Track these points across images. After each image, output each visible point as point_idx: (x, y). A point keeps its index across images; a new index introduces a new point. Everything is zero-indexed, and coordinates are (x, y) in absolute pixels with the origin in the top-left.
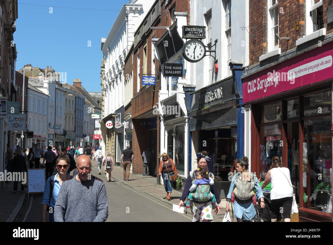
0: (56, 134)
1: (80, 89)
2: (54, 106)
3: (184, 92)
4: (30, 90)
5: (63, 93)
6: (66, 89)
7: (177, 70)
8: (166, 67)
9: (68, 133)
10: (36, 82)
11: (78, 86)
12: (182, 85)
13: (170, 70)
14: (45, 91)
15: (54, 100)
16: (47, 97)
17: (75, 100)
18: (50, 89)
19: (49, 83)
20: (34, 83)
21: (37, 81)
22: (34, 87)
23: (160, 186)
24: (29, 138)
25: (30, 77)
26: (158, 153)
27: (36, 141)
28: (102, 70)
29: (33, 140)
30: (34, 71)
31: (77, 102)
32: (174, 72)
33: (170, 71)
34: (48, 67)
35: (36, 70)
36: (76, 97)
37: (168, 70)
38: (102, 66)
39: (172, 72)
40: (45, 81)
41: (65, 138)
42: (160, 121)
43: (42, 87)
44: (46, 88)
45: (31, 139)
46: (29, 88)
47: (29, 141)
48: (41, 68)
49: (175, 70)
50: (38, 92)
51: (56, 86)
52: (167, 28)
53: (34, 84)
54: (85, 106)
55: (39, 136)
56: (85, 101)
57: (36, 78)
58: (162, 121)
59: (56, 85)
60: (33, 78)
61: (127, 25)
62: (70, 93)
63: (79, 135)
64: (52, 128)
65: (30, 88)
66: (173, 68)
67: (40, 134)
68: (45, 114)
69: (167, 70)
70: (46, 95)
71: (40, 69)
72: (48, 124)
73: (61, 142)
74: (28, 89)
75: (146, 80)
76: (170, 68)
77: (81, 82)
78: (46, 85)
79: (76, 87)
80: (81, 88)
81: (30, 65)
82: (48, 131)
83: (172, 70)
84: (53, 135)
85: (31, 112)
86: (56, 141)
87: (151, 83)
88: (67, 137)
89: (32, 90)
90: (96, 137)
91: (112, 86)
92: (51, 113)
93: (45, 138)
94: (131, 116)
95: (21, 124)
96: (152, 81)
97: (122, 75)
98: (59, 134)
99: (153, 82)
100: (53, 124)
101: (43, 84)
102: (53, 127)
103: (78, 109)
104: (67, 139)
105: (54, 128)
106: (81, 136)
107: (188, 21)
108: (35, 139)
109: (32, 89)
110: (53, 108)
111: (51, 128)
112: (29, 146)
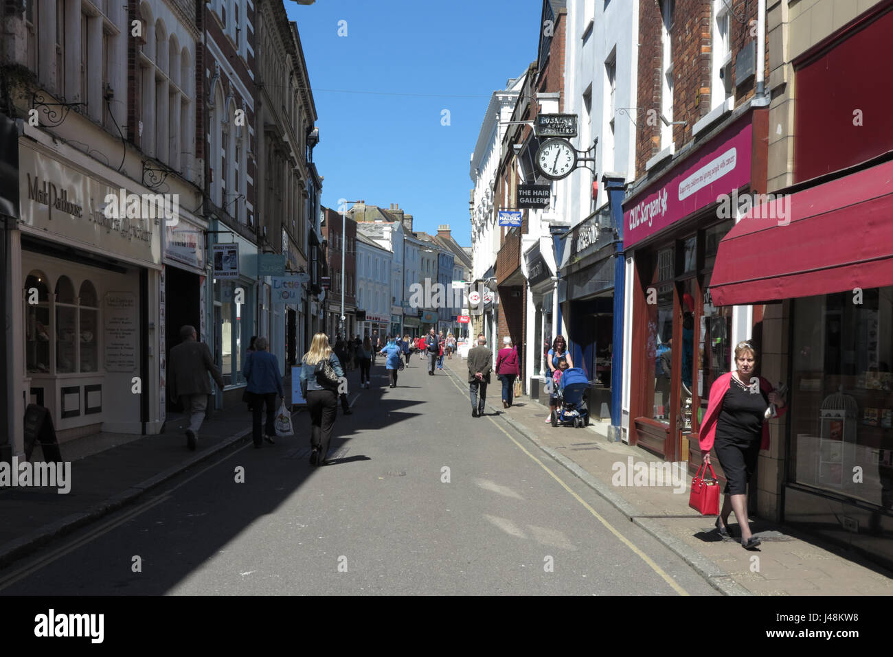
0: (404, 314)
1: (448, 242)
2: (402, 270)
3: (551, 236)
4: (360, 243)
5: (417, 248)
6: (423, 241)
7: (540, 197)
8: (520, 191)
9: (425, 313)
10: (372, 231)
11: (445, 236)
12: (547, 224)
13: (529, 197)
14: (387, 245)
15: (400, 259)
16: (388, 255)
17: (437, 260)
18: (393, 242)
19: (393, 232)
20: (369, 232)
21: (373, 228)
22: (368, 237)
23: (525, 397)
24: (359, 322)
25: (359, 223)
26: (523, 342)
27: (371, 325)
28: (471, 207)
29: (367, 324)
30: (370, 211)
31: (441, 263)
32: (536, 200)
33: (527, 199)
34: (392, 205)
35: (372, 211)
36: (439, 254)
37: (525, 197)
38: (471, 201)
39: (532, 200)
40: (385, 228)
41: (422, 321)
42: (527, 288)
43: (381, 238)
44: (388, 240)
45: (363, 322)
46: (358, 240)
47: (359, 326)
48: (382, 208)
49: (536, 197)
50: (374, 246)
51: (404, 237)
52: (529, 124)
53: (368, 234)
54: (455, 270)
55: (376, 319)
56: (455, 260)
57: (373, 223)
58: (529, 288)
59: (405, 235)
60: (368, 223)
61: (499, 128)
62: (428, 248)
63: (444, 317)
64: (399, 306)
65: (360, 239)
66: (534, 193)
67: (377, 314)
68: (386, 282)
69: (522, 196)
70: (387, 251)
71: (378, 208)
72: (392, 298)
73: (414, 329)
74: (357, 242)
75: (505, 218)
76: (529, 193)
77: (450, 231)
78: (387, 235)
79: (442, 238)
80: (450, 241)
81: (363, 202)
82: (392, 309)
83: (532, 196)
84: (401, 316)
85: (362, 279)
86: (406, 326)
87: (513, 223)
88: (423, 320)
89: (364, 243)
90: (462, 319)
91: (481, 233)
92: (397, 281)
93: (386, 321)
94: (496, 281)
95: (294, 293)
96: (515, 219)
97: (493, 214)
98: (411, 314)
99: (518, 221)
100: (399, 299)
101: (382, 233)
102: (400, 304)
103: (442, 275)
104: (425, 324)
105: (402, 306)
106: (448, 318)
107: (561, 108)
108: (369, 323)
109: (363, 241)
110: (399, 272)
111: (396, 305)
112: (358, 334)
